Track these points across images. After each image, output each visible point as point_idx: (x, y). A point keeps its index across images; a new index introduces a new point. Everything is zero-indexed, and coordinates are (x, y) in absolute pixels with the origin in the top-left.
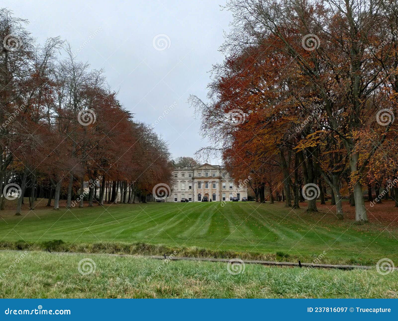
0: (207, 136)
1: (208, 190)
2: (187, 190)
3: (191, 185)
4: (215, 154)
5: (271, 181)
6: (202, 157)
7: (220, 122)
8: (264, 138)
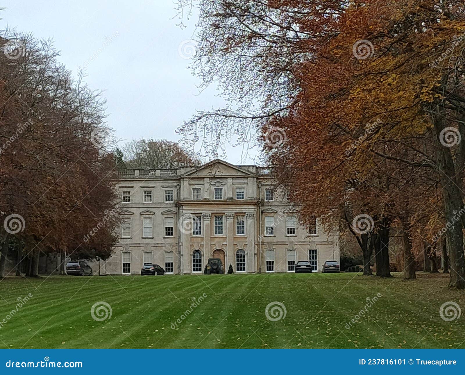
0: (215, 77)
1: (222, 240)
2: (159, 240)
3: (170, 223)
4: (241, 131)
5: (408, 213)
6: (201, 139)
7: (254, 35)
8: (384, 85)
